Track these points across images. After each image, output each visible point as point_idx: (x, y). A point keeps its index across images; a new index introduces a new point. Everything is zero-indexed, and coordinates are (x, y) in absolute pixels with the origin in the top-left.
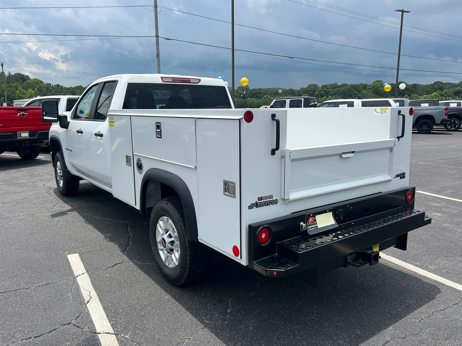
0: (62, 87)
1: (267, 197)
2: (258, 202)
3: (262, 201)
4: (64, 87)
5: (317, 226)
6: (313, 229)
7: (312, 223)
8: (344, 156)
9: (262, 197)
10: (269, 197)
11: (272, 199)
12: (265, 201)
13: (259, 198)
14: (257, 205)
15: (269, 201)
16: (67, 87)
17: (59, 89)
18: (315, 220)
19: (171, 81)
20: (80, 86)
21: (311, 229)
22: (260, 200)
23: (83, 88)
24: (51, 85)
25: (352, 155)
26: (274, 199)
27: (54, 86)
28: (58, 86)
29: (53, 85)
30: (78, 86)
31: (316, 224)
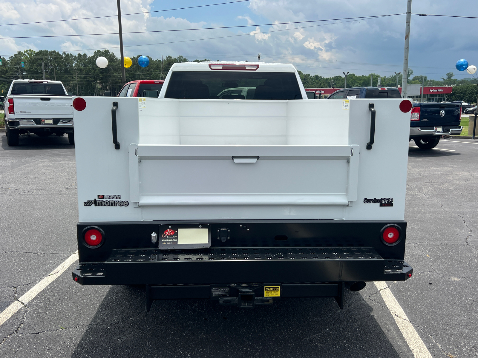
0: (320, 77)
1: (112, 196)
2: (97, 199)
3: (104, 200)
4: (322, 78)
5: (177, 241)
6: (168, 243)
7: (169, 236)
8: (236, 161)
9: (104, 195)
10: (114, 196)
11: (119, 200)
12: (109, 200)
13: (98, 196)
14: (95, 203)
15: (114, 201)
16: (325, 78)
17: (317, 80)
18: (176, 234)
19: (221, 68)
20: (339, 76)
21: (164, 243)
22: (100, 198)
23: (342, 78)
24: (310, 76)
25: (254, 161)
26: (122, 199)
27: (313, 77)
28: (317, 76)
29: (311, 76)
30: (336, 77)
31: (177, 238)
